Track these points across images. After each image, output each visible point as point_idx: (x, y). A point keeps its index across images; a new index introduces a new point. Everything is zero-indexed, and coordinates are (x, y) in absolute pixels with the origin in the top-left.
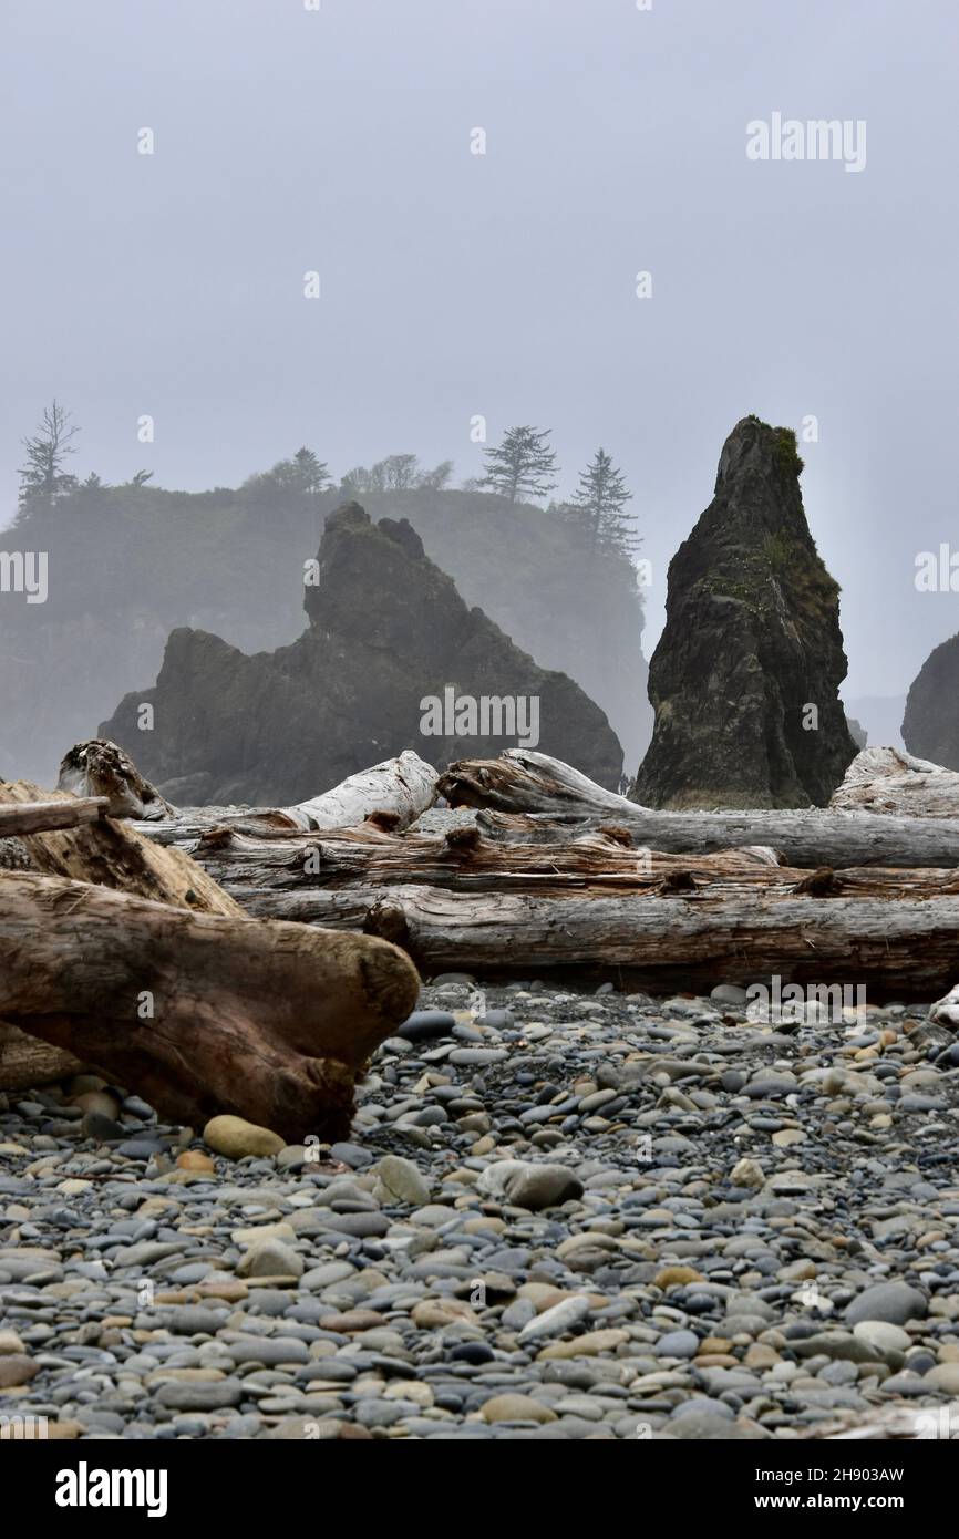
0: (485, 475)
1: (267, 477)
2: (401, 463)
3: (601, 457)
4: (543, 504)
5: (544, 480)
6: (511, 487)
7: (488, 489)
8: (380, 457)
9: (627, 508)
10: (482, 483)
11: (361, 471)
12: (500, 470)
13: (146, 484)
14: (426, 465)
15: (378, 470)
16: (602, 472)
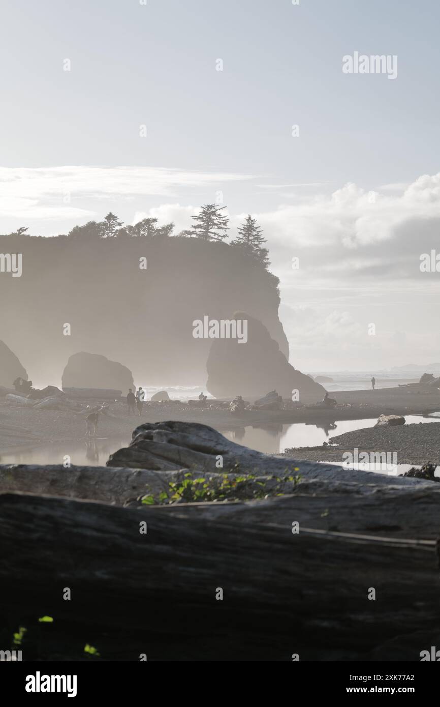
0: (191, 229)
2: (149, 223)
3: (249, 220)
5: (221, 231)
6: (205, 235)
7: (193, 235)
8: (139, 220)
9: (264, 246)
10: (190, 232)
14: (161, 224)
15: (139, 226)
16: (250, 227)
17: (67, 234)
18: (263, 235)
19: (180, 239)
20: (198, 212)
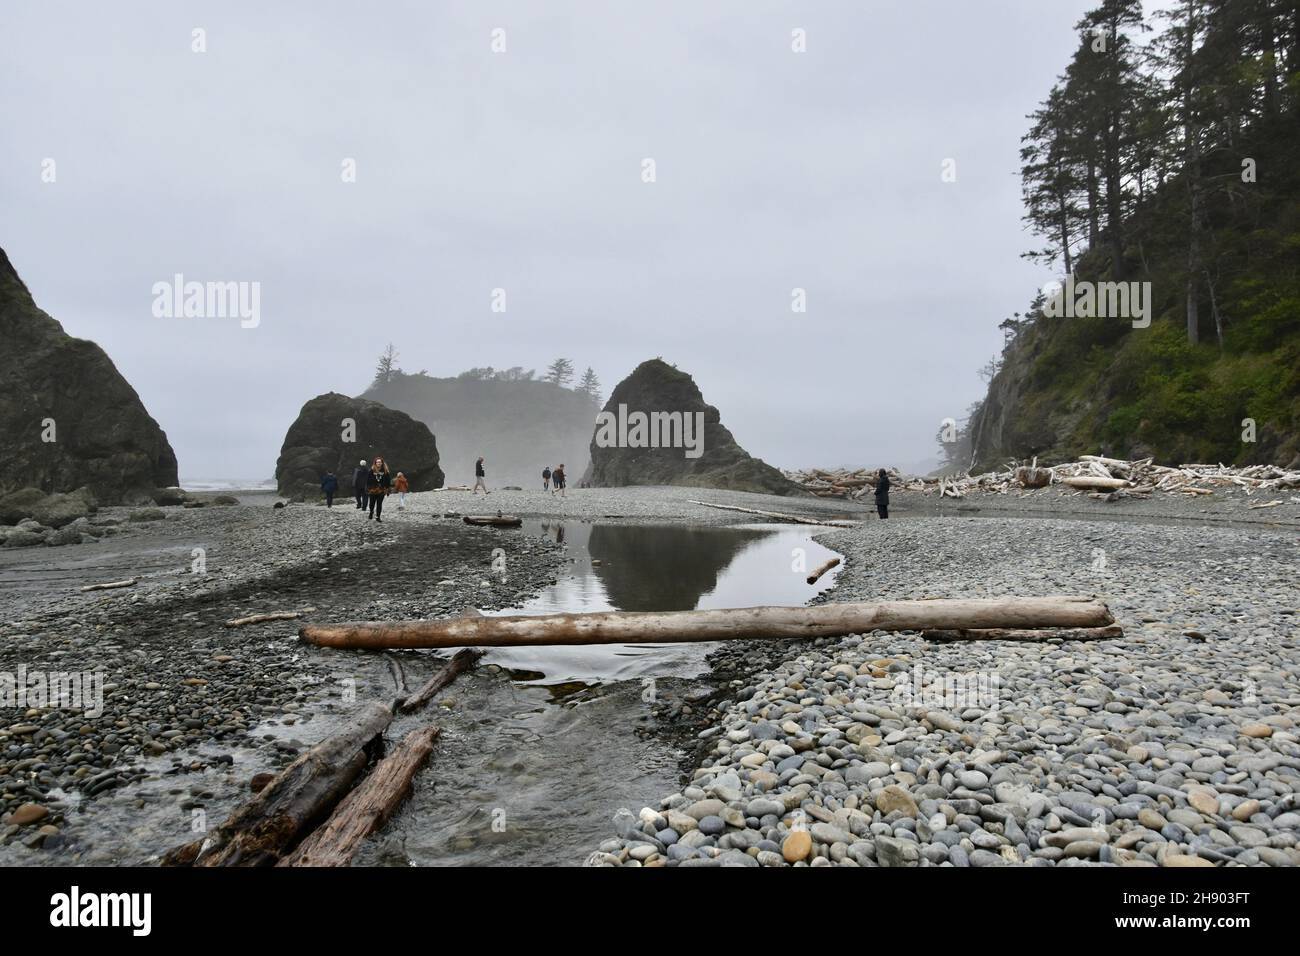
0: (547, 375)
1: (468, 373)
2: (517, 370)
3: (589, 370)
4: (572, 387)
5: (569, 378)
6: (557, 380)
7: (548, 380)
8: (510, 367)
9: (598, 389)
10: (546, 378)
11: (502, 372)
12: (553, 374)
13: (426, 375)
14: (526, 371)
15: (508, 372)
16: (589, 376)
17: (457, 377)
18: (598, 381)
19: (538, 382)
20: (553, 364)
